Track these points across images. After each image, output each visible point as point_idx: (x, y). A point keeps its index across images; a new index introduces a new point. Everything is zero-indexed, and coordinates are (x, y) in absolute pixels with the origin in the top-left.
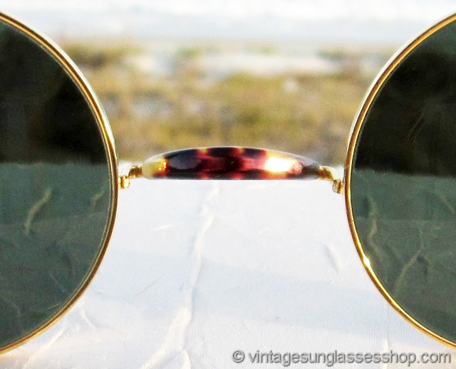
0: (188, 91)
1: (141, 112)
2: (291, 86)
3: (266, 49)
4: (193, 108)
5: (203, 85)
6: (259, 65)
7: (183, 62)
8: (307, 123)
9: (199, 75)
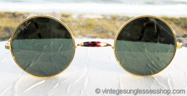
0: (81, 21)
1: (73, 24)
2: (96, 20)
3: (93, 14)
4: (81, 23)
5: (83, 20)
6: (91, 17)
7: (80, 16)
8: (99, 26)
9: (82, 18)
